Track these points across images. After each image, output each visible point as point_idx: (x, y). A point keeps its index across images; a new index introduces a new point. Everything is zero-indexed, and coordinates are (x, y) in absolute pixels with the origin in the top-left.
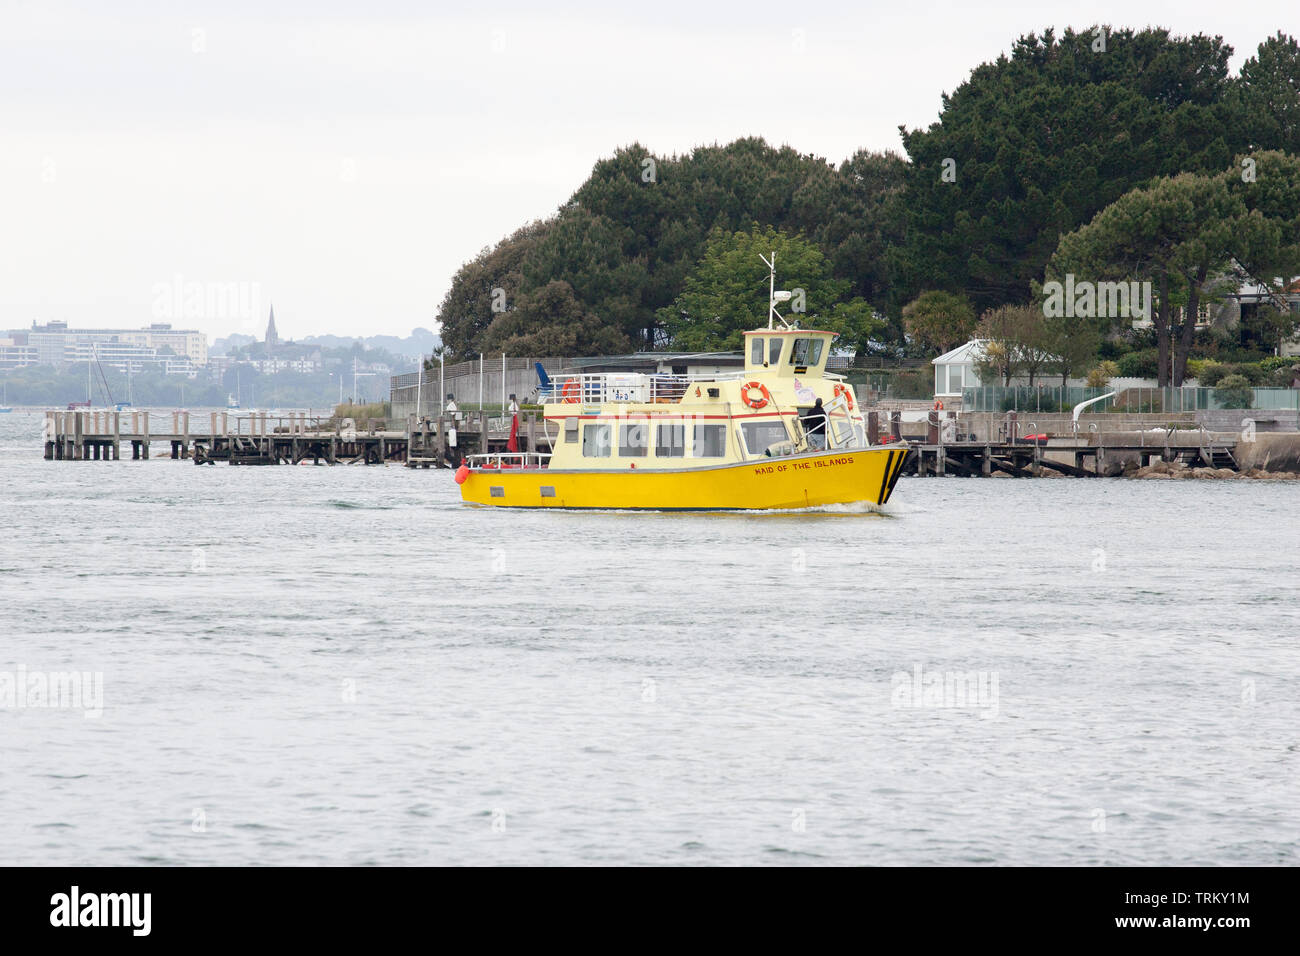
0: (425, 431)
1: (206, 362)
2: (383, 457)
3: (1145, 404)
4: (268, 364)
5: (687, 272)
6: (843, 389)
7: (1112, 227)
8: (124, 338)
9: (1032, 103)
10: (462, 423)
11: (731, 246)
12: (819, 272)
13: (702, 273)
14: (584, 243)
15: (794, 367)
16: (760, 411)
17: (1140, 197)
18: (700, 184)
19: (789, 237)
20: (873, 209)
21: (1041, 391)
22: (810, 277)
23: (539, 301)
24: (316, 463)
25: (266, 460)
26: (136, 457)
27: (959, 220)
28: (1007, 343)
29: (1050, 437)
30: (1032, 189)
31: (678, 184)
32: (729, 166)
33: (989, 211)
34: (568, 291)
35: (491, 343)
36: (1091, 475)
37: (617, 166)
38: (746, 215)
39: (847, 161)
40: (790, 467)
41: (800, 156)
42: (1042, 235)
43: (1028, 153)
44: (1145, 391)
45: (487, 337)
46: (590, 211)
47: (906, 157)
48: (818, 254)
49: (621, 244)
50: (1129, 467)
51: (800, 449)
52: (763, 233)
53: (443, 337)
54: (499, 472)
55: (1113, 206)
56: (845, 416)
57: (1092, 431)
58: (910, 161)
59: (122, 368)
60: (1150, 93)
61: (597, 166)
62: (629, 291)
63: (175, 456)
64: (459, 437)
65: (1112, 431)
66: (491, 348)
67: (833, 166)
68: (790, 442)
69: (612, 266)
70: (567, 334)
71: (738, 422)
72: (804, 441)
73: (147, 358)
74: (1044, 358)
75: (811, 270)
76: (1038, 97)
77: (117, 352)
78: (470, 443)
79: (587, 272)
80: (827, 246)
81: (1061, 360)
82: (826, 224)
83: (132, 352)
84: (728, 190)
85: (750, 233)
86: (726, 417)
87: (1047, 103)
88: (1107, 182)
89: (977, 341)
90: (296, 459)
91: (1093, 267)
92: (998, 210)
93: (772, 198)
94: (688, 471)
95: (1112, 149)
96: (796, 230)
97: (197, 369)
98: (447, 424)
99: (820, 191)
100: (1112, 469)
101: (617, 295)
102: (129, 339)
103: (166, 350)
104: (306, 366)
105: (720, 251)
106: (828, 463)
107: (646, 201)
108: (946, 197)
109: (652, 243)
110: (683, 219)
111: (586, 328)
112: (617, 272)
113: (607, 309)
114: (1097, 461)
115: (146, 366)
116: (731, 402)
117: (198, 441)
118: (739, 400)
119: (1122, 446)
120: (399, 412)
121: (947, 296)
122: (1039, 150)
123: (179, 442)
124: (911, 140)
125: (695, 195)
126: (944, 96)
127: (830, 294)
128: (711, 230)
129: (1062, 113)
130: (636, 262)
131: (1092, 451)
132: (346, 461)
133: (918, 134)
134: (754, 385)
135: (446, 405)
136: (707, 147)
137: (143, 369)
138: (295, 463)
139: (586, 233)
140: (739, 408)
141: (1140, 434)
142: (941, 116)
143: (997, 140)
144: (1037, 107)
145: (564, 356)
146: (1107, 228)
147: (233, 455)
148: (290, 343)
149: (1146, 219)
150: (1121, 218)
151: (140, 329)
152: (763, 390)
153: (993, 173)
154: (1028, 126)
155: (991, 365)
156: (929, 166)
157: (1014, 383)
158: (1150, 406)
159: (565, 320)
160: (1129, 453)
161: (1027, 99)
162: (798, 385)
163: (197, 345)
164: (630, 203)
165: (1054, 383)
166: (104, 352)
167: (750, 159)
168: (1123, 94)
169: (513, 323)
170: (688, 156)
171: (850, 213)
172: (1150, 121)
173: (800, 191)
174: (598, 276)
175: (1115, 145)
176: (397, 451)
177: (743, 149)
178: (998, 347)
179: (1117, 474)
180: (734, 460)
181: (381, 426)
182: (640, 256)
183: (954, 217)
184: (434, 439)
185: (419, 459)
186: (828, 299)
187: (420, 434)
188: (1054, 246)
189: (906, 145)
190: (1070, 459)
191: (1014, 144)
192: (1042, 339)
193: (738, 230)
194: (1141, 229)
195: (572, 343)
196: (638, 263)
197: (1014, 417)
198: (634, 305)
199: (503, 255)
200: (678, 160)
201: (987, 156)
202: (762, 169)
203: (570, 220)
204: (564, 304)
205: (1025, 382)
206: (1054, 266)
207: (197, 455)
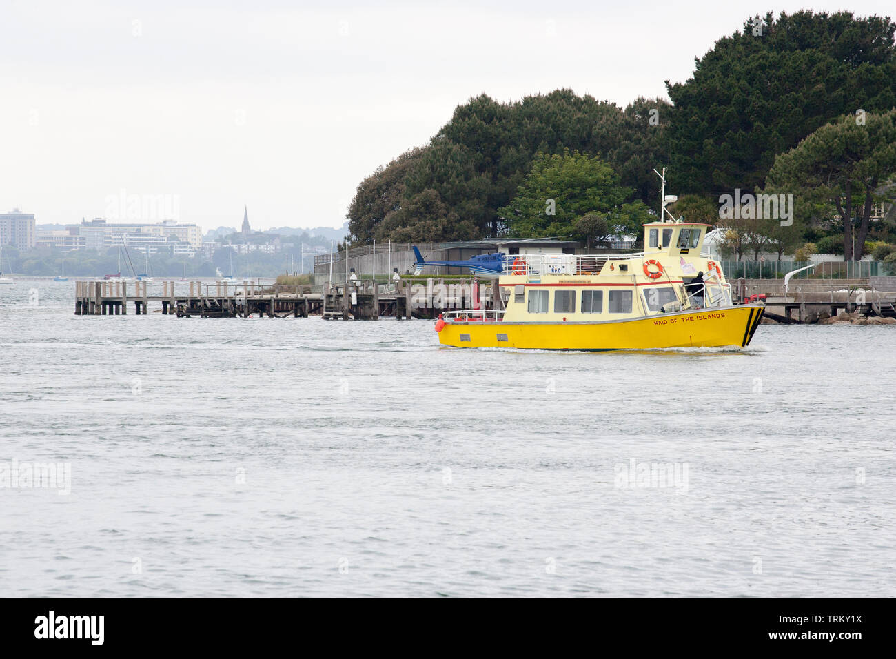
0: (335, 294)
1: (201, 246)
2: (307, 312)
3: (835, 273)
4: (244, 247)
5: (519, 182)
6: (714, 264)
7: (812, 149)
8: (144, 230)
9: (757, 64)
10: (361, 288)
11: (550, 165)
12: (611, 182)
13: (529, 183)
14: (448, 163)
15: (680, 249)
16: (657, 281)
17: (831, 129)
18: (528, 122)
19: (590, 158)
20: (648, 138)
21: (762, 264)
22: (604, 185)
23: (416, 204)
24: (261, 316)
25: (226, 314)
26: (138, 313)
27: (707, 145)
28: (739, 231)
29: (768, 296)
30: (757, 124)
31: (513, 122)
32: (548, 109)
33: (727, 139)
34: (437, 196)
35: (383, 233)
36: (796, 322)
37: (471, 110)
38: (560, 143)
39: (630, 105)
40: (679, 320)
41: (597, 102)
42: (764, 156)
43: (754, 99)
44: (835, 264)
45: (381, 229)
46: (451, 141)
47: (670, 102)
48: (611, 170)
49: (474, 163)
50: (822, 316)
51: (686, 307)
52: (572, 156)
53: (351, 229)
54: (467, 324)
55: (813, 135)
56: (717, 283)
57: (798, 292)
58: (673, 105)
59: (144, 250)
60: (840, 56)
61: (457, 110)
62: (479, 196)
63: (165, 312)
64: (359, 298)
65: (812, 292)
66: (384, 236)
67: (621, 109)
68: (678, 302)
69: (467, 179)
70: (436, 226)
71: (641, 289)
72: (688, 302)
73: (161, 243)
74: (765, 241)
75: (605, 181)
76: (761, 60)
77: (140, 239)
78: (367, 302)
79: (449, 183)
80: (617, 164)
81: (777, 243)
82: (615, 149)
83: (150, 239)
84: (548, 126)
85: (562, 155)
86: (632, 285)
87: (767, 64)
88: (809, 119)
89: (718, 229)
90: (247, 313)
91: (798, 178)
92: (733, 139)
93: (578, 131)
94: (605, 323)
95: (812, 96)
96: (595, 152)
97: (196, 251)
98: (350, 289)
99: (611, 126)
100: (811, 318)
101: (471, 199)
102: (149, 230)
103: (173, 238)
104: (270, 249)
105: (542, 168)
106: (706, 317)
107: (491, 134)
108: (697, 130)
109: (495, 163)
110: (516, 145)
111: (449, 222)
112: (470, 183)
113: (463, 209)
114: (800, 312)
115: (160, 249)
116: (636, 274)
117: (179, 301)
118: (642, 272)
119: (818, 302)
120: (319, 281)
121: (698, 198)
122: (761, 97)
123: (168, 302)
124: (674, 90)
125: (525, 129)
126: (697, 60)
127: (618, 198)
128: (536, 154)
129: (778, 71)
130: (483, 176)
131: (797, 306)
132: (281, 315)
133: (678, 86)
134: (652, 262)
135: (349, 276)
136: (533, 96)
137: (158, 251)
138: (246, 316)
139: (449, 156)
140: (642, 278)
141: (830, 294)
142: (694, 73)
143: (733, 90)
144: (761, 67)
145: (434, 241)
146: (808, 151)
147: (203, 311)
148: (259, 233)
149: (835, 145)
150: (818, 144)
151: (155, 223)
152: (658, 265)
153: (729, 112)
154: (754, 80)
155: (728, 246)
156: (685, 109)
157: (745, 258)
158: (839, 274)
159: (434, 216)
160: (822, 307)
161: (754, 61)
162: (682, 262)
163: (195, 235)
164: (479, 135)
165: (773, 258)
166: (131, 239)
167: (563, 104)
168: (820, 57)
169: (399, 218)
170: (519, 102)
171: (632, 141)
172: (839, 76)
173: (597, 126)
174: (457, 186)
175: (814, 93)
176: (316, 308)
177: (558, 97)
178: (733, 233)
179: (815, 321)
180: (638, 315)
181: (307, 291)
182: (487, 172)
183: (702, 143)
184: (341, 300)
185: (332, 314)
186: (617, 200)
187: (332, 296)
188: (771, 163)
189: (670, 94)
190: (781, 311)
191: (745, 93)
192: (764, 228)
193: (554, 153)
194: (832, 151)
195: (439, 232)
196: (486, 177)
197: (743, 282)
198: (483, 206)
199: (393, 171)
200: (513, 105)
201: (726, 101)
202: (571, 111)
203: (438, 147)
204: (434, 205)
205: (752, 258)
206: (772, 178)
207: (179, 311)
